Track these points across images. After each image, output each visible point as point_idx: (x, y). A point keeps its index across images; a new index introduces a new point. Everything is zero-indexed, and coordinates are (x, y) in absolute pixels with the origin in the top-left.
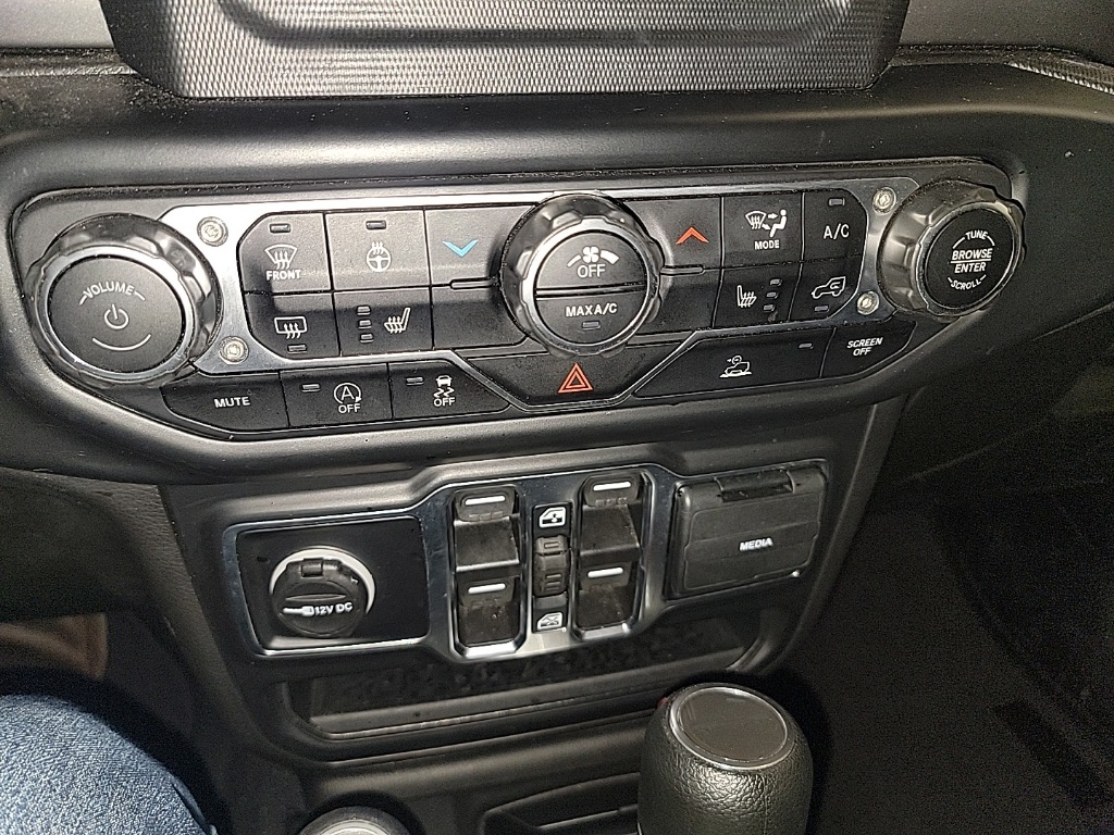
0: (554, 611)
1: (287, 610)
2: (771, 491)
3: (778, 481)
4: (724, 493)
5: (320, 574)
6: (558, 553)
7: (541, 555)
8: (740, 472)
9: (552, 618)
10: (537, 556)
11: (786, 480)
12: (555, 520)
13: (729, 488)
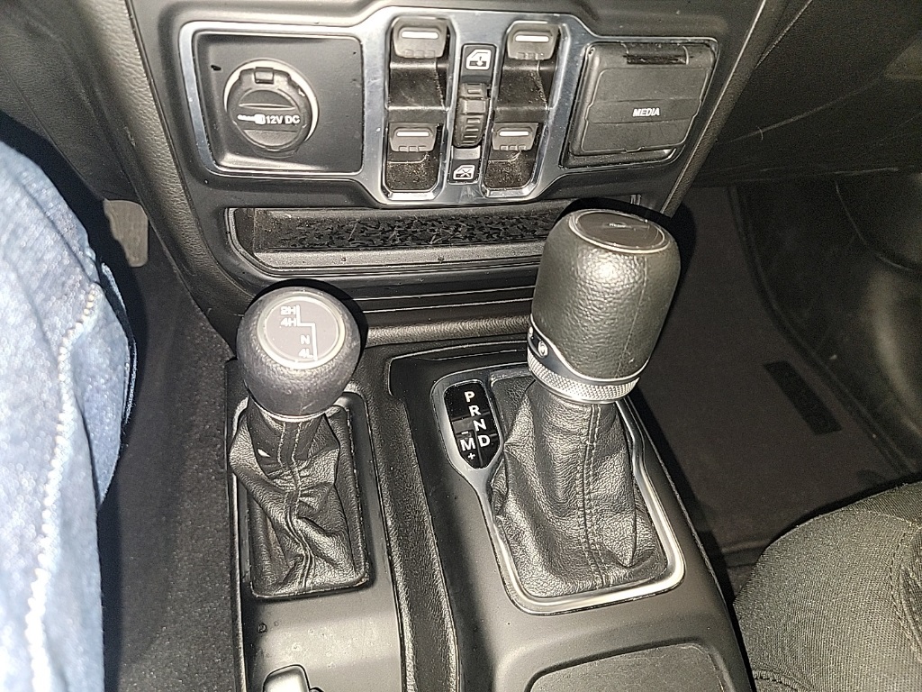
0: (468, 162)
1: (240, 117)
2: (669, 60)
3: (674, 53)
4: (629, 56)
5: (271, 82)
6: (480, 99)
7: (464, 98)
8: (645, 39)
9: (466, 170)
10: (461, 100)
11: (682, 53)
12: (480, 63)
13: (633, 52)
